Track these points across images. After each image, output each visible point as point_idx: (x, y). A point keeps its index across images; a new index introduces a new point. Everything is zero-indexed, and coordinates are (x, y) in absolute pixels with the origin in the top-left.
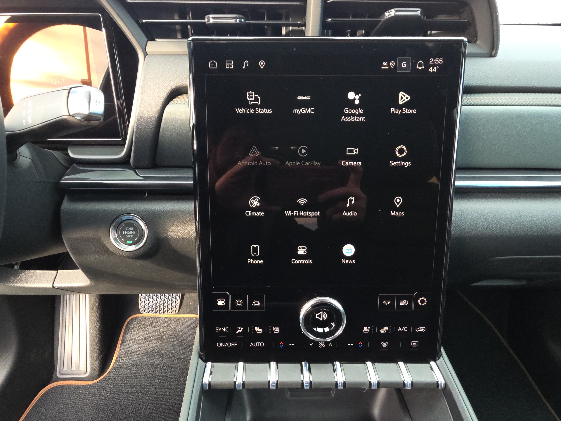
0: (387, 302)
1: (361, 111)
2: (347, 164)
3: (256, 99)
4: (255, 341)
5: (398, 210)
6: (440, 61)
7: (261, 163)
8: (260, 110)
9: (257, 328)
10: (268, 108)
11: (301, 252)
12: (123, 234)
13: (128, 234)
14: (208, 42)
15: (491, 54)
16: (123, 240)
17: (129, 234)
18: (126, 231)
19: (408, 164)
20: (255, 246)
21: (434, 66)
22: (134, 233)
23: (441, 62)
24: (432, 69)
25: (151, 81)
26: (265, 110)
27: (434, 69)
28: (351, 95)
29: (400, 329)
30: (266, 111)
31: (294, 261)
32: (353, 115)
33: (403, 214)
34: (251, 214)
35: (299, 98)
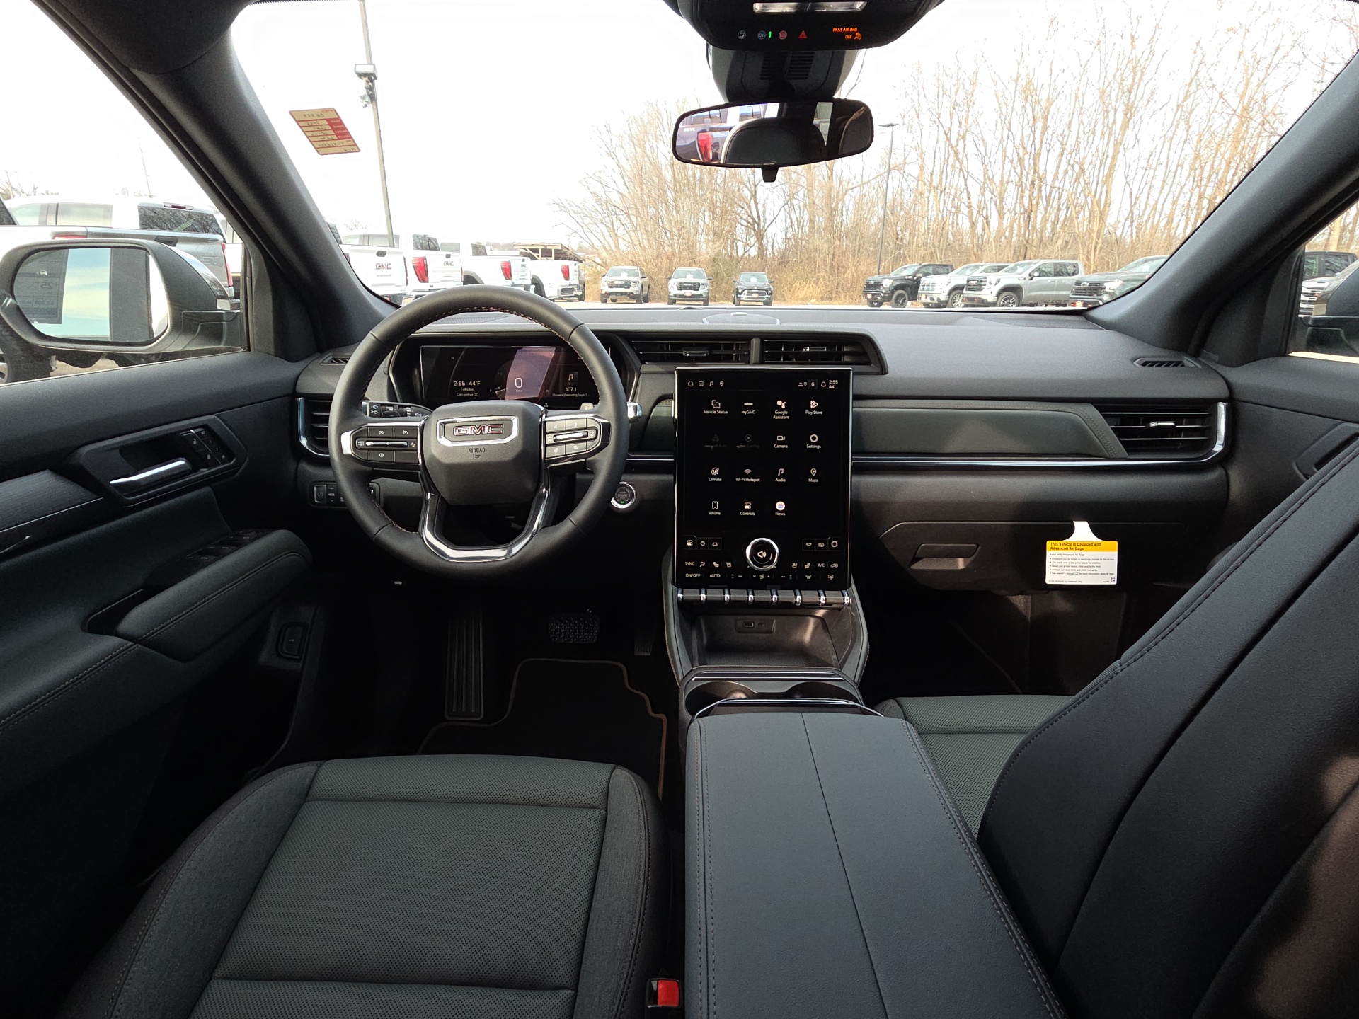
0: (809, 545)
1: (786, 413)
2: (778, 446)
3: (718, 405)
4: (713, 573)
5: (814, 478)
6: (836, 382)
7: (720, 446)
8: (720, 412)
9: (715, 563)
10: (725, 411)
11: (747, 507)
13: (621, 497)
14: (690, 371)
16: (618, 501)
18: (620, 495)
19: (818, 447)
20: (715, 502)
21: (832, 385)
22: (626, 496)
24: (831, 387)
26: (723, 411)
27: (833, 387)
28: (779, 403)
29: (819, 565)
31: (742, 513)
32: (781, 415)
33: (817, 481)
34: (713, 479)
35: (745, 404)
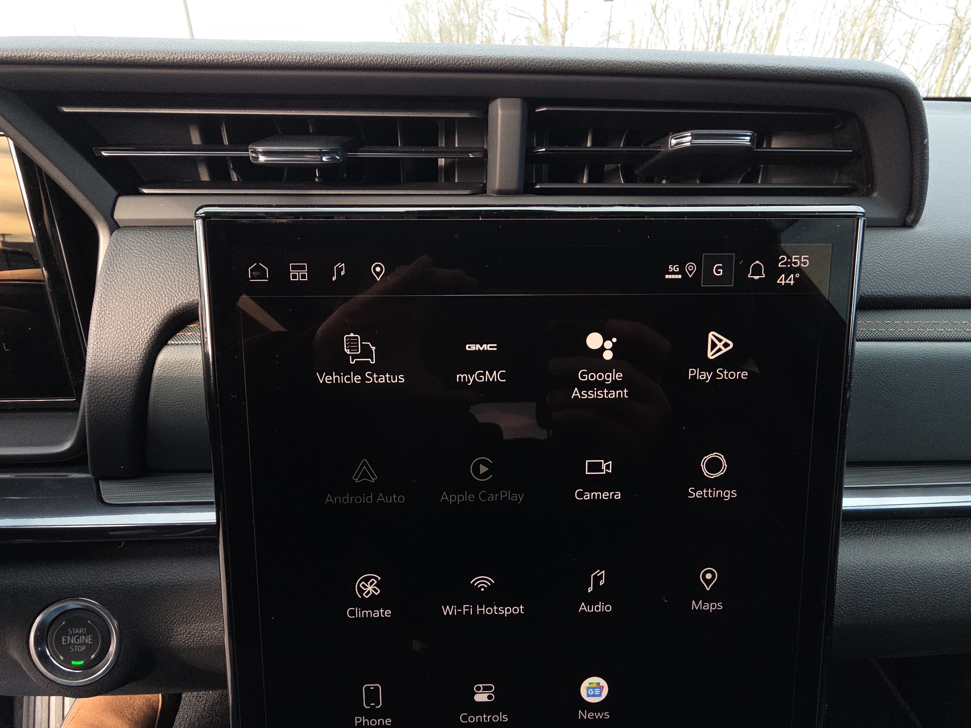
1: (619, 376)
2: (588, 496)
3: (366, 352)
5: (708, 597)
6: (802, 261)
7: (381, 498)
8: (375, 376)
10: (394, 373)
12: (63, 643)
13: (74, 644)
14: (243, 220)
15: (906, 220)
16: (62, 658)
17: (76, 644)
18: (69, 637)
19: (729, 495)
20: (372, 686)
21: (788, 271)
22: (88, 640)
23: (805, 263)
24: (785, 280)
25: (121, 296)
26: (387, 376)
27: (790, 280)
28: (594, 341)
30: (390, 379)
31: (465, 718)
32: (601, 385)
33: (720, 606)
34: (360, 613)
35: (469, 347)
